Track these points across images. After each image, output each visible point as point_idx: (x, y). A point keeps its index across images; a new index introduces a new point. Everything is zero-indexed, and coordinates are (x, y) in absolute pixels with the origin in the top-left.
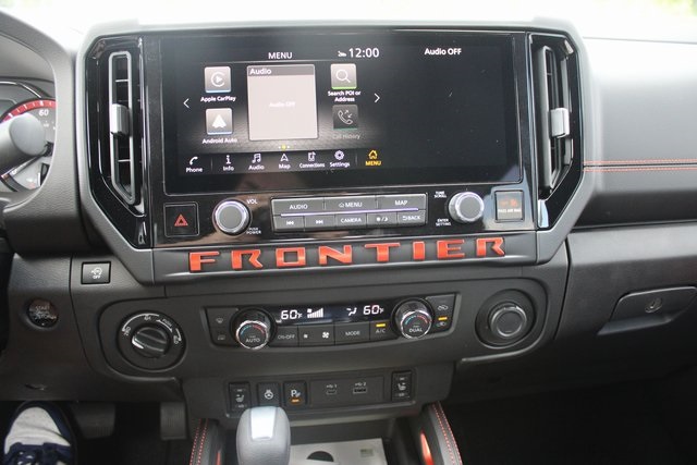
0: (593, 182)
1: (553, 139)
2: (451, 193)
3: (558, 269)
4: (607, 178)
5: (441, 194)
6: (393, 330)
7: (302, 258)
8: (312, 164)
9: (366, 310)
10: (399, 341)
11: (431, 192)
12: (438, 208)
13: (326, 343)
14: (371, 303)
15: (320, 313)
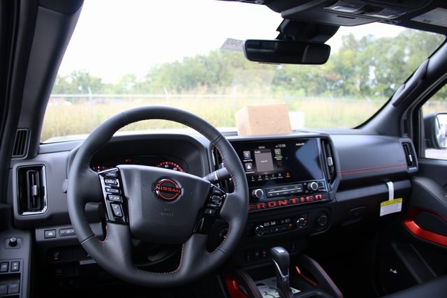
0: (340, 177)
1: (329, 166)
2: (307, 183)
3: (333, 203)
4: (343, 176)
5: (305, 184)
6: (295, 226)
7: (275, 204)
8: (273, 178)
9: (286, 221)
10: (296, 229)
11: (303, 183)
12: (305, 188)
13: (277, 232)
14: (287, 218)
15: (274, 223)
